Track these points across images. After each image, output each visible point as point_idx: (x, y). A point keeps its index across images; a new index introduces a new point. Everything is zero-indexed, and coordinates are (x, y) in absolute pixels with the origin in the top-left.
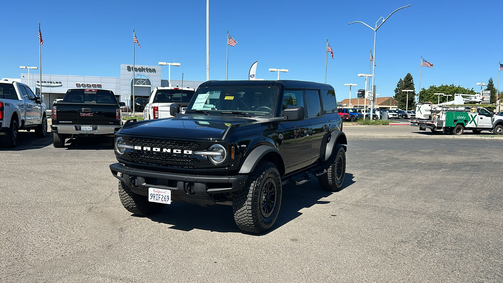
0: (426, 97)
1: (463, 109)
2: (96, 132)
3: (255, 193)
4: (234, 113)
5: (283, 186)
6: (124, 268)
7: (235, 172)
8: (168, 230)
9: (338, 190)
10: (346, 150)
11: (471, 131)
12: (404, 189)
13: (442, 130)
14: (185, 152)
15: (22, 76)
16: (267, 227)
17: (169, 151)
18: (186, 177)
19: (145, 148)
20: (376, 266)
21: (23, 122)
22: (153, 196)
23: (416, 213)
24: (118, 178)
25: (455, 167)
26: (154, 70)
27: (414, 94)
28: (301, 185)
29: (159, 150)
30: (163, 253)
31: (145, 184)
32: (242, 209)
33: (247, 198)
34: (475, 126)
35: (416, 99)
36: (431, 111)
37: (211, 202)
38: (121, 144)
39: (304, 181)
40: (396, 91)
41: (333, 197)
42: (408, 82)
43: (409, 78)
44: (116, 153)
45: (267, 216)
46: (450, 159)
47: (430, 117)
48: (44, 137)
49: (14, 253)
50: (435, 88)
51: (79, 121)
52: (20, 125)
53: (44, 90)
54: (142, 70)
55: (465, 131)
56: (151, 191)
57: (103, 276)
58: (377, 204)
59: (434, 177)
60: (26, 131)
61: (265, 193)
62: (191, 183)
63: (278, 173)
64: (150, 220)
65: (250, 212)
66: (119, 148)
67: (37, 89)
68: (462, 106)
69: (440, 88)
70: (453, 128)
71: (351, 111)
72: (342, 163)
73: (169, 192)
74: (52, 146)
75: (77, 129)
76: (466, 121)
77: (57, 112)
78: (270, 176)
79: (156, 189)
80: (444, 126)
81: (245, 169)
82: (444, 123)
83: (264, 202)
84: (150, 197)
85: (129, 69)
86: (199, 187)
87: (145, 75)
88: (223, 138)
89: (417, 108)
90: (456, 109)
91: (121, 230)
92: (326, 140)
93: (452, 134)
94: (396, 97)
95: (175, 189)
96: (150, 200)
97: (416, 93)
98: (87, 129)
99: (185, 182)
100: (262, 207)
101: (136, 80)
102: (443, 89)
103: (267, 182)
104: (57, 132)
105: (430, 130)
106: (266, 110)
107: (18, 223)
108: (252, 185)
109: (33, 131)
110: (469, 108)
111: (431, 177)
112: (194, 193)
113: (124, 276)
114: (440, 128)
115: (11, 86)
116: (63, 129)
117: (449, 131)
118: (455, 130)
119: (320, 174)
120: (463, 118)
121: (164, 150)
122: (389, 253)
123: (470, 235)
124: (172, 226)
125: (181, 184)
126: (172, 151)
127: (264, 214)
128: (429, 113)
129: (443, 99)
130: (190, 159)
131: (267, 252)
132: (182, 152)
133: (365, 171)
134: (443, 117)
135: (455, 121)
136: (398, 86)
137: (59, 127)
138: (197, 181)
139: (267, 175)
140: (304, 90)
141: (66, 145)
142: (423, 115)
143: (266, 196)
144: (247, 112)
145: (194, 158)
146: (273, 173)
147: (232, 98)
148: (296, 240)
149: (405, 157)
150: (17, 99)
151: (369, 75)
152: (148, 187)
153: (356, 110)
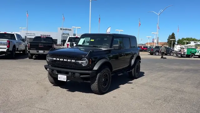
0: (180, 42)
1: (194, 47)
2: (45, 53)
3: (99, 78)
4: (94, 46)
5: (112, 76)
6: (45, 105)
7: (91, 69)
8: (66, 91)
9: (136, 78)
10: (140, 63)
11: (198, 57)
12: (164, 79)
13: (185, 56)
14: (72, 61)
15: (20, 31)
16: (104, 92)
17: (66, 60)
18: (72, 71)
19: (57, 59)
20: (145, 108)
21: (17, 49)
22: (60, 78)
23: (166, 88)
24: (48, 71)
25: (187, 71)
26: (71, 30)
27: (175, 41)
28: (120, 76)
29: (62, 60)
30: (62, 100)
31: (57, 73)
32: (94, 84)
33: (96, 80)
34: (199, 55)
35: (176, 43)
36: (181, 48)
37: (82, 81)
38: (49, 57)
39: (121, 74)
40: (168, 40)
41: (134, 81)
42: (173, 36)
43: (173, 34)
44: (47, 61)
45: (104, 87)
46: (186, 67)
47: (180, 50)
48: (26, 55)
49: (5, 98)
50: (184, 39)
51: (38, 49)
52: (16, 50)
53: (28, 37)
54: (66, 30)
55: (195, 56)
56: (59, 76)
57: (37, 108)
58: (151, 85)
59: (177, 74)
60: (19, 52)
61: (104, 78)
62: (74, 73)
63: (110, 70)
64: (60, 87)
65: (97, 85)
66: (48, 59)
67: (25, 36)
68: (194, 46)
69: (186, 39)
70: (190, 55)
71: (148, 47)
72: (139, 68)
73: (66, 76)
74: (28, 58)
75: (37, 52)
76: (195, 52)
77: (30, 45)
78: (106, 71)
79: (61, 75)
80: (186, 54)
81: (96, 68)
82: (186, 53)
83: (104, 82)
84: (58, 78)
85: (61, 29)
86: (77, 75)
87: (67, 32)
88: (87, 56)
89: (175, 47)
90: (191, 47)
91: (48, 91)
92: (132, 58)
93: (189, 57)
94: (168, 42)
95: (68, 75)
96: (58, 79)
97: (176, 41)
98: (41, 52)
99: (72, 73)
100: (102, 84)
101: (63, 34)
102: (188, 39)
103: (105, 74)
104: (30, 53)
105: (180, 56)
106: (106, 45)
107: (9, 87)
108: (98, 74)
109: (22, 52)
110: (197, 47)
111: (176, 74)
112: (75, 77)
113: (45, 108)
114: (184, 55)
115: (14, 35)
116: (32, 52)
117: (188, 56)
118: (190, 56)
119: (129, 72)
120: (194, 51)
121: (64, 60)
122: (152, 104)
123: (187, 98)
124: (67, 90)
125: (70, 73)
126: (67, 60)
127: (103, 87)
128: (180, 49)
129: (188, 43)
130: (74, 64)
131: (103, 101)
132: (71, 61)
133: (149, 71)
134: (186, 51)
135: (191, 52)
136: (169, 37)
137: (31, 51)
138: (76, 73)
139: (105, 71)
140: (123, 37)
141: (33, 58)
142: (177, 49)
143: (104, 79)
144: (99, 46)
145: (75, 63)
146: (107, 70)
147: (93, 40)
148: (115, 97)
149: (168, 66)
150: (15, 40)
151: (156, 33)
152: (58, 74)
153: (150, 47)
